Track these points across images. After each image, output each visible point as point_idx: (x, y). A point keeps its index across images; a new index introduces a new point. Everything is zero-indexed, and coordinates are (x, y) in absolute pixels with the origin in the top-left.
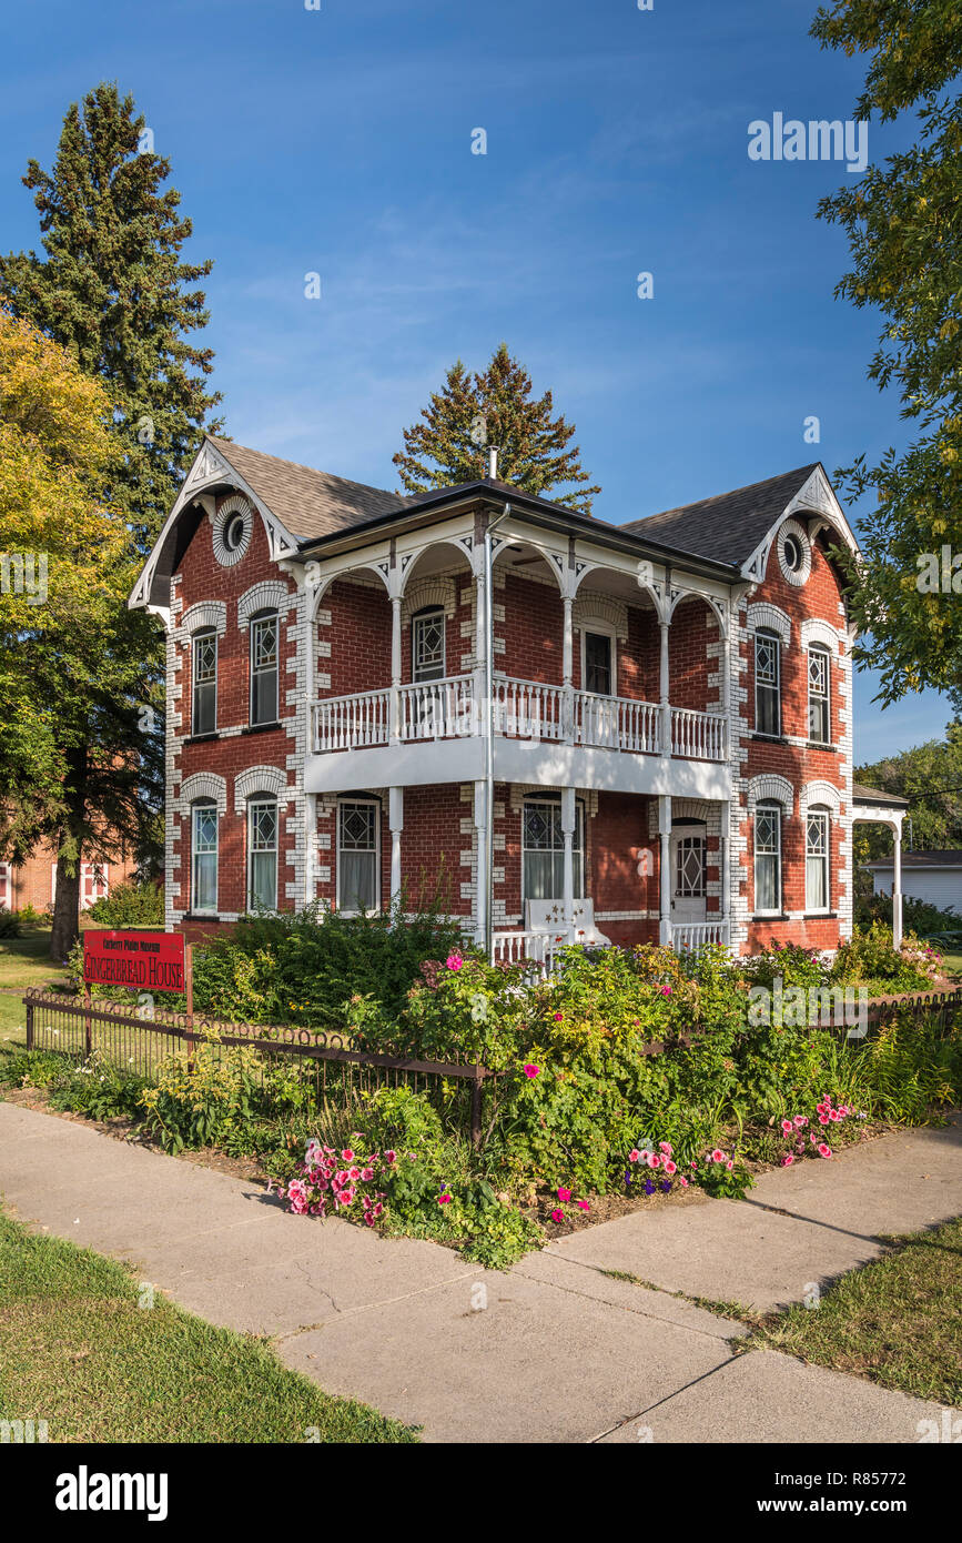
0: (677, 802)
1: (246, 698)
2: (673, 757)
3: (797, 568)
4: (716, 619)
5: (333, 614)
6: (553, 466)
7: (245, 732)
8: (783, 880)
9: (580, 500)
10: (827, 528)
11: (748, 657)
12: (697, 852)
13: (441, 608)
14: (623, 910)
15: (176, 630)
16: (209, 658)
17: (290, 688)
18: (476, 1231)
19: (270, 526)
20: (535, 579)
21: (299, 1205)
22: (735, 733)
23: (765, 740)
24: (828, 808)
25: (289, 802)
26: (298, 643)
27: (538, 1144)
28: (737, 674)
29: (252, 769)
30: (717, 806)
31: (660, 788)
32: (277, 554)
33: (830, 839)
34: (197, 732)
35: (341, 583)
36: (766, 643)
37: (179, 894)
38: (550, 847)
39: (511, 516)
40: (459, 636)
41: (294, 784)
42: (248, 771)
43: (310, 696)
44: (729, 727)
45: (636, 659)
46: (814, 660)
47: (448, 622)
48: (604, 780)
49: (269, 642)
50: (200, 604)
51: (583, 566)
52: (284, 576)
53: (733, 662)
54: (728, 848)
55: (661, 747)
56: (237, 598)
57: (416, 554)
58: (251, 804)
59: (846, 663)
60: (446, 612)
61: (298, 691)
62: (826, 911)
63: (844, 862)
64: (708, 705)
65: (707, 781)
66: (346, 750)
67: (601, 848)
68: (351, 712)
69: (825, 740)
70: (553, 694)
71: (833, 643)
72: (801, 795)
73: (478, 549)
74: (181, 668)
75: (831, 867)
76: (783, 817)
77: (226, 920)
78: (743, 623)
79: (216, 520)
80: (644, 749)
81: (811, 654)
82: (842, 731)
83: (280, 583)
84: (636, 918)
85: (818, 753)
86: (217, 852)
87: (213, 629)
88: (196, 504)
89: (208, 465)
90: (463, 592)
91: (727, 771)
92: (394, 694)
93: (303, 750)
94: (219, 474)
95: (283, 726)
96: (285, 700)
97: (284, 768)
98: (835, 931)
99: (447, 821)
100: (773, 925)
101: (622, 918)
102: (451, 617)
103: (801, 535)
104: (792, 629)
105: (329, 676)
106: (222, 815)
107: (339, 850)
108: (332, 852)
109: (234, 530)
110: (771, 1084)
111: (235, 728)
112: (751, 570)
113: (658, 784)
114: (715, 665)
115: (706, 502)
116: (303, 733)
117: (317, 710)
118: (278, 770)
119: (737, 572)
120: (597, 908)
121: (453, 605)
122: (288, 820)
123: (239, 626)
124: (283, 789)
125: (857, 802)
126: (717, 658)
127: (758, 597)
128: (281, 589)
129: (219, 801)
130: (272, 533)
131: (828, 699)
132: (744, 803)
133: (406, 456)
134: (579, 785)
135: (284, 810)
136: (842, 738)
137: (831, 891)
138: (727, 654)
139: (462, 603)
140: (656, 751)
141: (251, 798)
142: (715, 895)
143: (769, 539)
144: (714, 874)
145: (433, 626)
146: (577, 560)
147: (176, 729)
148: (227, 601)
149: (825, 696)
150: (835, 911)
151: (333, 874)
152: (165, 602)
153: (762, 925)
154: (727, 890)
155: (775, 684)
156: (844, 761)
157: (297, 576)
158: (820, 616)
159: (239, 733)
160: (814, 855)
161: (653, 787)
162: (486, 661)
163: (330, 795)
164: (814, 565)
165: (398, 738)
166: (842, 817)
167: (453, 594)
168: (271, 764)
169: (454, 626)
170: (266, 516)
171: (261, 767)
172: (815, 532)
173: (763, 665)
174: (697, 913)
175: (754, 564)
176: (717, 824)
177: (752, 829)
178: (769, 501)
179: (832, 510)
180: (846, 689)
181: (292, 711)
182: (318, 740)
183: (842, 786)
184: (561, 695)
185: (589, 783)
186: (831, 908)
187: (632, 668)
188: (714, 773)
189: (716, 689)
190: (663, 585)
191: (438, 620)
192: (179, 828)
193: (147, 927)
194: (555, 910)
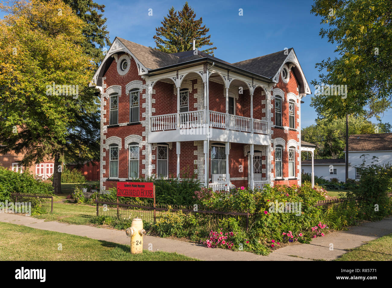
0: (255, 146)
1: (128, 114)
2: (254, 133)
3: (286, 78)
4: (265, 93)
5: (156, 91)
6: (202, 40)
7: (128, 125)
8: (283, 168)
9: (210, 51)
10: (294, 67)
11: (273, 104)
12: (259, 160)
13: (188, 89)
14: (237, 177)
15: (104, 93)
16: (115, 102)
17: (143, 112)
18: (255, 249)
19: (138, 65)
20: (217, 82)
21: (210, 245)
22: (270, 126)
23: (278, 128)
24: (294, 148)
25: (143, 146)
26: (146, 99)
27: (264, 230)
28: (270, 109)
29: (131, 136)
30: (265, 147)
31: (251, 142)
32: (141, 73)
33: (295, 156)
34: (111, 124)
35: (161, 82)
36: (278, 100)
37: (105, 173)
38: (218, 159)
39: (214, 66)
40: (193, 98)
41: (145, 140)
42: (129, 136)
43: (150, 115)
44: (269, 124)
45: (241, 104)
46: (290, 104)
47: (190, 94)
48: (237, 139)
49: (136, 98)
50: (113, 86)
51: (231, 79)
52: (141, 79)
53: (270, 106)
54: (268, 159)
55: (251, 130)
56: (125, 85)
57: (185, 75)
58: (130, 146)
59: (299, 105)
60: (189, 91)
61: (146, 113)
62: (294, 177)
63: (299, 163)
64: (262, 118)
65: (263, 140)
66: (162, 131)
67: (232, 159)
68: (164, 120)
69: (293, 128)
70: (224, 116)
71: (295, 100)
72: (287, 144)
73: (205, 75)
74: (106, 105)
75: (295, 165)
76: (282, 150)
77: (121, 180)
78: (272, 94)
79: (118, 61)
80: (247, 131)
81: (290, 103)
82: (298, 125)
83: (140, 81)
84: (241, 179)
85: (292, 132)
86: (118, 160)
87: (117, 94)
88: (112, 57)
89: (117, 46)
90: (194, 85)
91: (268, 137)
92: (178, 115)
93: (148, 130)
94: (121, 48)
95: (141, 123)
96: (142, 115)
97: (141, 136)
98: (297, 183)
99: (189, 151)
100: (280, 181)
101: (237, 180)
102: (191, 92)
103: (287, 68)
104: (285, 96)
105: (155, 109)
106: (120, 149)
107: (157, 160)
108: (156, 160)
109: (124, 64)
110: (308, 219)
111: (125, 123)
112: (275, 80)
113: (250, 141)
114: (264, 106)
115: (259, 58)
116: (148, 125)
117: (152, 119)
118: (140, 136)
119: (271, 80)
120: (231, 177)
121: (191, 89)
122: (143, 151)
123: (126, 93)
124: (141, 142)
125: (302, 146)
126: (265, 104)
127: (276, 87)
128: (140, 83)
129: (119, 145)
130: (139, 67)
131: (294, 116)
132: (272, 146)
133: (157, 36)
134: (230, 141)
135: (142, 148)
136: (298, 127)
137: (295, 172)
138: (268, 103)
139: (194, 88)
140: (250, 131)
141: (130, 144)
142: (264, 173)
143: (280, 70)
144: (264, 167)
145: (184, 94)
146: (230, 77)
147: (104, 123)
148: (122, 86)
149: (293, 115)
150: (296, 178)
151: (156, 167)
152: (101, 85)
153: (277, 182)
154: (268, 171)
155: (280, 112)
156: (298, 134)
157: (146, 80)
158: (292, 92)
159: (126, 125)
160: (291, 161)
161: (249, 142)
162: (207, 107)
163: (155, 144)
164: (290, 77)
165: (179, 128)
166: (298, 150)
167: (191, 86)
168: (137, 134)
169: (192, 95)
170: (137, 62)
171: (134, 135)
172: (291, 68)
173: (277, 106)
174: (259, 178)
175: (276, 78)
176: (265, 152)
177: (274, 154)
178: (279, 59)
179: (296, 61)
180: (299, 113)
181: (144, 119)
182: (152, 127)
183: (298, 141)
184: (225, 116)
185: (233, 140)
186: (295, 177)
187: (240, 107)
188: (265, 137)
189: (264, 113)
190: (251, 84)
191: (186, 93)
192: (105, 153)
193: (69, 184)
194: (220, 177)
